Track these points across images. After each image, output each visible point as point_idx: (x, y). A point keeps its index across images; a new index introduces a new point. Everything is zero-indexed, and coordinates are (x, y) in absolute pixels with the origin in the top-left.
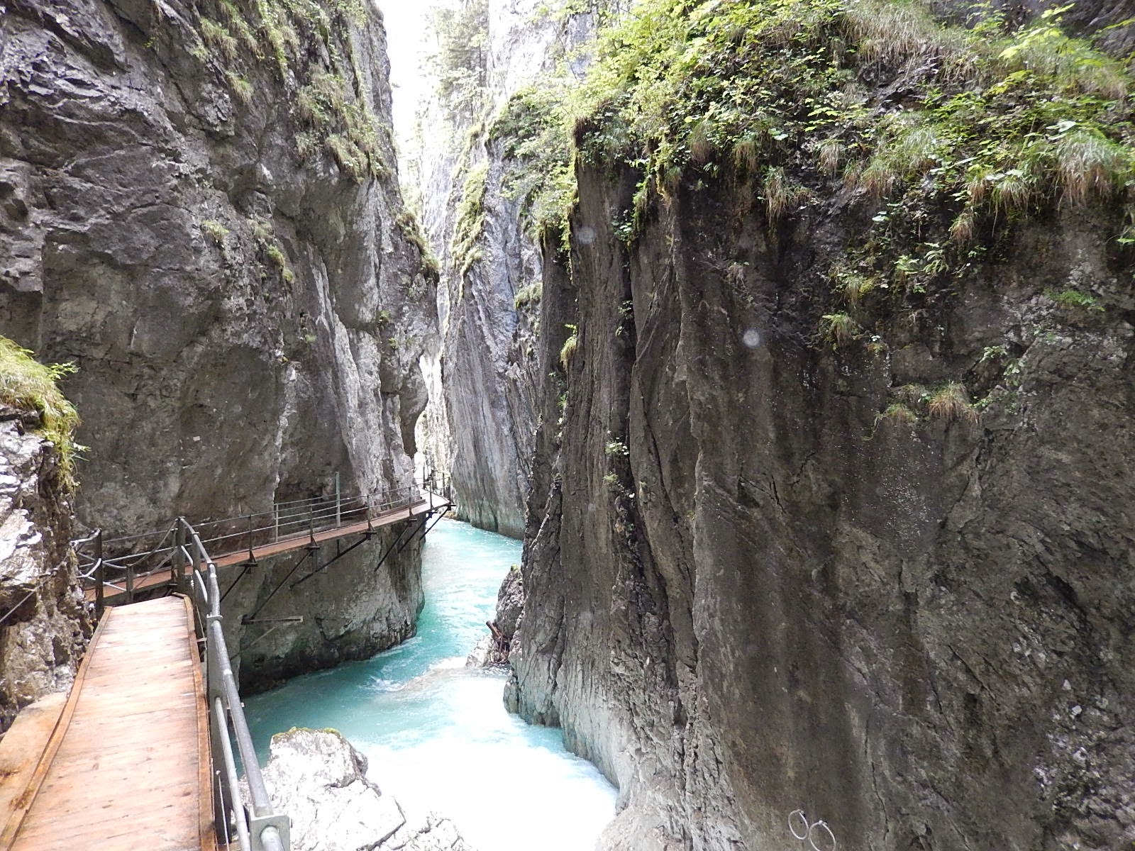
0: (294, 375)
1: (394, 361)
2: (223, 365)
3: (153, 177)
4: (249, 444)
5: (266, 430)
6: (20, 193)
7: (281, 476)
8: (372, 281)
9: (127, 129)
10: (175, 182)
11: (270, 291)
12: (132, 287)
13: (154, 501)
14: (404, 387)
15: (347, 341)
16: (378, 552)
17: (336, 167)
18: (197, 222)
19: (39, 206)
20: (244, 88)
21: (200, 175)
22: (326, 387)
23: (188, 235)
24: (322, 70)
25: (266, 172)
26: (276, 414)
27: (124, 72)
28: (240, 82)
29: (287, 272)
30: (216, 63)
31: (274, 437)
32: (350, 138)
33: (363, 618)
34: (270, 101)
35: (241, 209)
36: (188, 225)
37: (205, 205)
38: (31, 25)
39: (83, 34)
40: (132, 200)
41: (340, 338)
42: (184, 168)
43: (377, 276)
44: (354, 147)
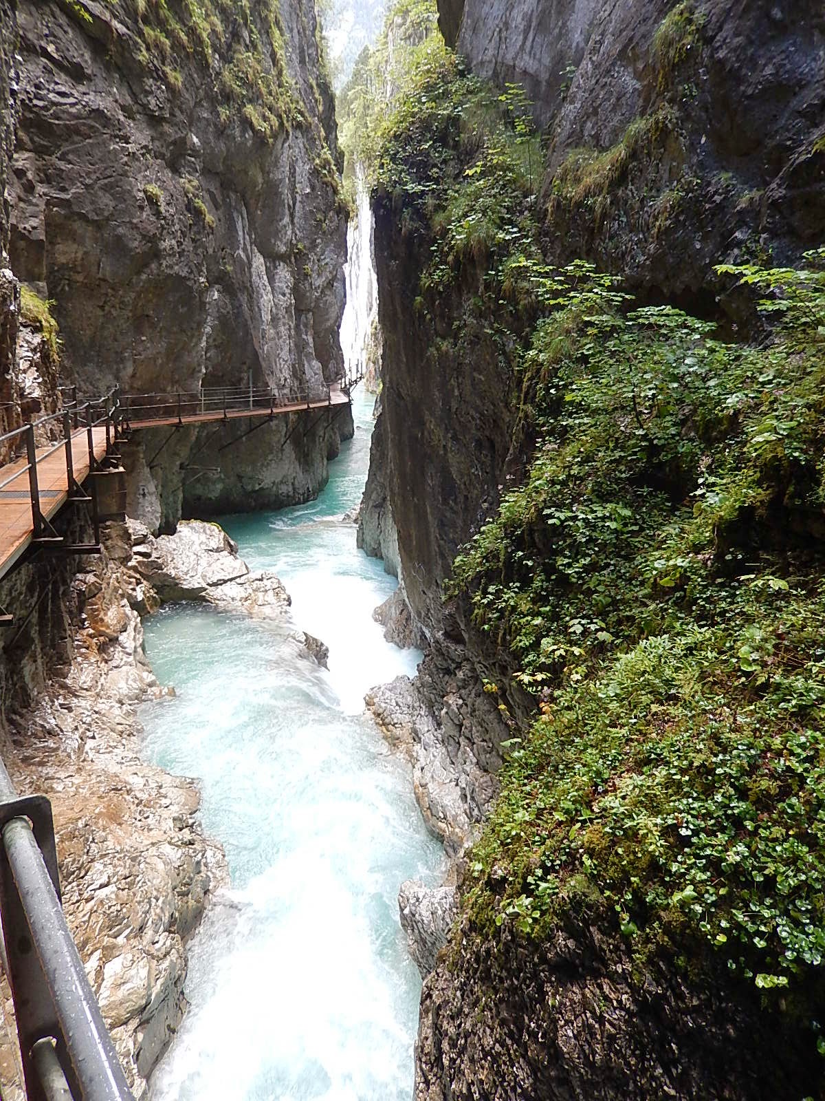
0: (216, 296)
1: (307, 285)
2: (161, 288)
3: (111, 156)
4: (180, 345)
5: (193, 336)
6: (30, 175)
7: (206, 369)
8: (286, 220)
9: (93, 123)
10: (126, 159)
11: (196, 233)
12: (98, 235)
13: (117, 378)
14: (317, 306)
15: (264, 268)
16: (283, 433)
17: (251, 133)
18: (141, 187)
19: (41, 182)
20: (176, 79)
21: (144, 151)
22: (241, 305)
23: (135, 197)
24: (242, 49)
25: (195, 140)
26: (200, 324)
27: (91, 80)
28: (174, 74)
29: (209, 218)
30: (155, 62)
31: (200, 339)
32: (264, 105)
33: (272, 480)
34: (198, 84)
35: (176, 171)
36: (135, 190)
37: (148, 173)
38: (33, 57)
39: (65, 58)
40: (98, 175)
41: (257, 266)
42: (131, 148)
43: (292, 216)
44: (268, 113)
